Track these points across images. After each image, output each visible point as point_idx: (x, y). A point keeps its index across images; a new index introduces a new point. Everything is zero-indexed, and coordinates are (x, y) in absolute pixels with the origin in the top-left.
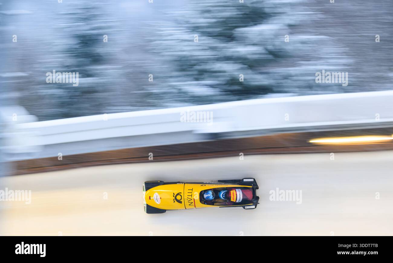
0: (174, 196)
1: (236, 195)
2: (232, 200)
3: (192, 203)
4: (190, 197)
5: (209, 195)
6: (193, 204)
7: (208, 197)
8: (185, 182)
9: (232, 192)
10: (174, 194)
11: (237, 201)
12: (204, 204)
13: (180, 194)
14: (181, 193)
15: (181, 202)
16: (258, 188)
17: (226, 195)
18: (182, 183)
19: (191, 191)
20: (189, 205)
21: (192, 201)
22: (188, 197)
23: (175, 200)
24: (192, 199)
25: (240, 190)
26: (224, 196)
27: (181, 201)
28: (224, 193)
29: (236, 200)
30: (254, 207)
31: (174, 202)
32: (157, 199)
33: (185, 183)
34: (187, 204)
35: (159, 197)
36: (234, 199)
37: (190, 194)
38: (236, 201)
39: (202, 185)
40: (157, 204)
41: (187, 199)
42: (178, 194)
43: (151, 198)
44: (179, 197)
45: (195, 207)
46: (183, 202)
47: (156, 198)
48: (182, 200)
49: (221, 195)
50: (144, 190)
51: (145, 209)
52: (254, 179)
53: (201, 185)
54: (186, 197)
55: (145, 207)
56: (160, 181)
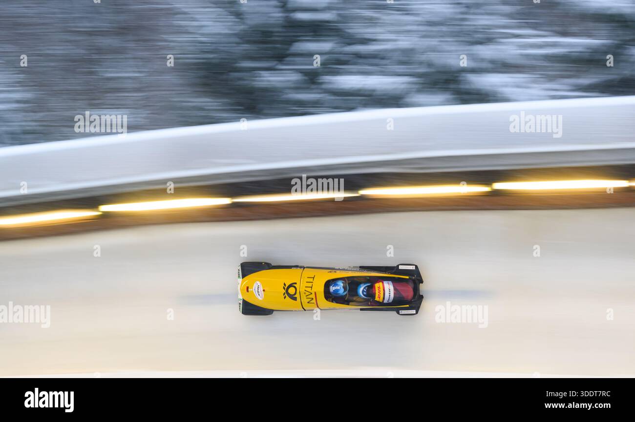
0: (284, 288)
1: (384, 290)
2: (377, 299)
3: (313, 299)
4: (309, 289)
5: (338, 288)
6: (314, 301)
7: (337, 290)
8: (305, 266)
9: (377, 285)
10: (285, 285)
11: (385, 301)
12: (332, 302)
13: (295, 285)
14: (296, 283)
15: (295, 299)
16: (422, 282)
17: (368, 291)
18: (301, 267)
19: (311, 280)
20: (308, 303)
21: (313, 296)
22: (307, 289)
23: (286, 294)
24: (311, 293)
25: (390, 282)
26: (365, 293)
27: (295, 296)
28: (365, 288)
29: (384, 298)
30: (414, 312)
31: (285, 297)
32: (258, 292)
33: (304, 268)
34: (305, 300)
35: (261, 289)
36: (380, 298)
37: (310, 285)
38: (383, 301)
39: (331, 272)
40: (258, 299)
41: (305, 293)
42: (291, 286)
43: (249, 290)
44: (292, 291)
45: (318, 306)
46: (298, 299)
47: (256, 290)
48: (297, 296)
49: (361, 289)
50: (239, 276)
51: (240, 306)
52: (416, 267)
53: (329, 271)
54: (302, 290)
55: (240, 304)
56: (265, 263)
